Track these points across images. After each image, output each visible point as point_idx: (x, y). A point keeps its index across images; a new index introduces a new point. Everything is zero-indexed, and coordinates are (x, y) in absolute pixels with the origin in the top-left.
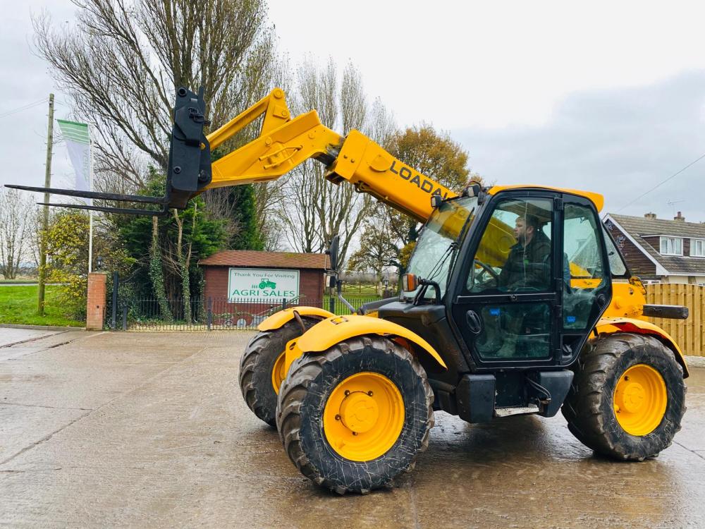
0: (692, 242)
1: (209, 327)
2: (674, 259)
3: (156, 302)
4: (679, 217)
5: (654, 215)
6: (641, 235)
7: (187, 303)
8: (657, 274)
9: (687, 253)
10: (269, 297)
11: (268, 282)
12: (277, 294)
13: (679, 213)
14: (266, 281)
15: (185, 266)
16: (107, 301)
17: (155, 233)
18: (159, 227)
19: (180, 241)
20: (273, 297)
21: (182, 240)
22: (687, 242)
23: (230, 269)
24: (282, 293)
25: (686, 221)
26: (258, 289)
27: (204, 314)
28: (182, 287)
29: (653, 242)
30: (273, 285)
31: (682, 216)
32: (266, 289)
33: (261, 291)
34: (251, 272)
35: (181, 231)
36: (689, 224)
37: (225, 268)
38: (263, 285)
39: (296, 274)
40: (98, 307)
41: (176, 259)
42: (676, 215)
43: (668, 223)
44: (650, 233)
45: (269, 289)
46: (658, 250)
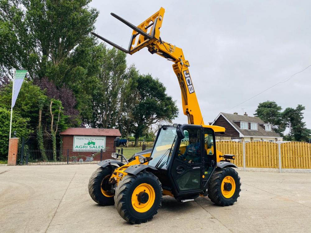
0: (251, 124)
1: (68, 163)
2: (246, 130)
3: (39, 152)
4: (246, 114)
5: (237, 113)
6: (233, 121)
7: (55, 152)
8: (240, 137)
9: (250, 128)
10: (92, 149)
11: (92, 142)
12: (95, 147)
13: (246, 113)
14: (90, 142)
15: (54, 135)
16: (18, 151)
17: (40, 120)
18: (42, 117)
19: (52, 124)
20: (94, 148)
21: (53, 123)
22: (249, 124)
23: (74, 136)
24: (98, 147)
25: (248, 116)
26: (87, 145)
27: (62, 157)
28: (52, 144)
29: (238, 124)
30: (94, 143)
31: (247, 114)
32: (91, 145)
33: (88, 146)
34: (84, 138)
35: (53, 119)
36: (249, 117)
37: (72, 136)
38: (89, 144)
39: (104, 139)
40: (14, 154)
41: (50, 132)
42: (245, 114)
43: (242, 116)
44: (237, 120)
45: (92, 145)
46: (240, 127)
